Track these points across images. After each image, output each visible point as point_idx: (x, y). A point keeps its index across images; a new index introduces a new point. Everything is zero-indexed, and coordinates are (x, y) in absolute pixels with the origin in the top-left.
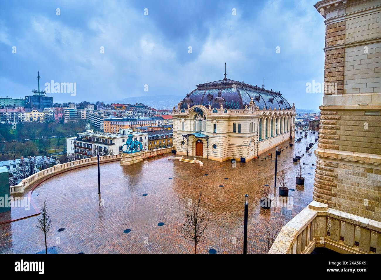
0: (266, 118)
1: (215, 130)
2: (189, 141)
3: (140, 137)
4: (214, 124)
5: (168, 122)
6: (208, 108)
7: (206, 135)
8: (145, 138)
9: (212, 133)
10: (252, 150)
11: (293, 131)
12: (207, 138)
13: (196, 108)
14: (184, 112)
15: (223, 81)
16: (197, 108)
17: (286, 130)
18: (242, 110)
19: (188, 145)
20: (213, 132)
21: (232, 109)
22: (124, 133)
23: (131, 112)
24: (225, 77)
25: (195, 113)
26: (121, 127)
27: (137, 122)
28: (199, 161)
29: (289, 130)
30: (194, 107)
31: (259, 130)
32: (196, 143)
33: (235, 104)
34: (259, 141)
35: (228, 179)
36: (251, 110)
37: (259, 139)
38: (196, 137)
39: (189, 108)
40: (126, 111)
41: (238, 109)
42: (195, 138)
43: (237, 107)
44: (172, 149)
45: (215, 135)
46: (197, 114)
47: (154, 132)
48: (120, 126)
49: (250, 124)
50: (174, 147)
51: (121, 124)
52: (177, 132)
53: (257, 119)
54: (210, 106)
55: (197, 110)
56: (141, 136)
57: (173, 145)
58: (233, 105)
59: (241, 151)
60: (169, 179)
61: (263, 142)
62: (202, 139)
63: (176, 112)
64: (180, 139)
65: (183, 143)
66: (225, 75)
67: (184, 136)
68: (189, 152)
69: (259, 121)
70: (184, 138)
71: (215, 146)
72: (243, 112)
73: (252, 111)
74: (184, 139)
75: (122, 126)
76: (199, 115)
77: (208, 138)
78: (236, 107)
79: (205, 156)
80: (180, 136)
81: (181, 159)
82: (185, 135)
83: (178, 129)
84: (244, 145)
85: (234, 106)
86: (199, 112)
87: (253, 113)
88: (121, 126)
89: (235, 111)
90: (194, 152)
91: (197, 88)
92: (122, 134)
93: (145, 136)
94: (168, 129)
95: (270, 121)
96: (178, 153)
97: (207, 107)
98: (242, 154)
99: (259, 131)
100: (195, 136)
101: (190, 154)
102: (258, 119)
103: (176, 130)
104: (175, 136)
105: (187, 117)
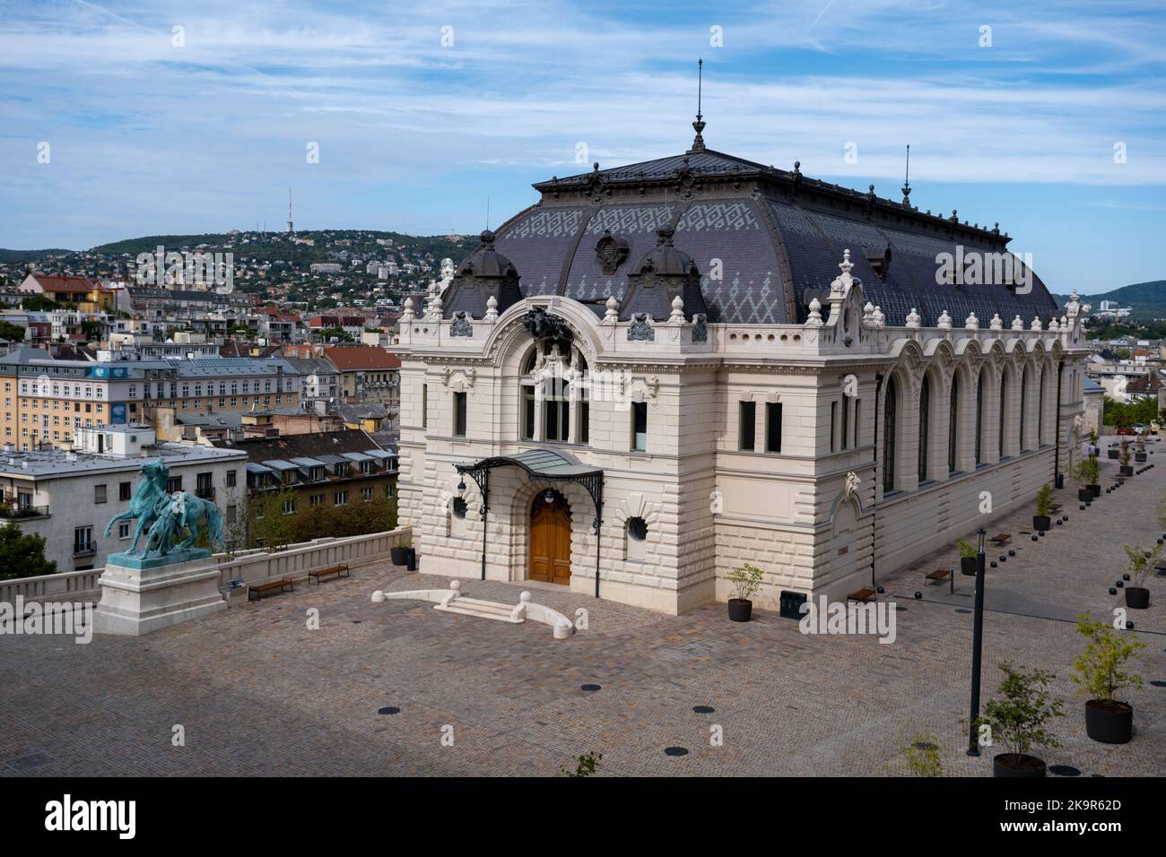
0: (921, 375)
1: (639, 435)
2: (492, 500)
3: (200, 476)
4: (633, 403)
5: (360, 387)
6: (601, 315)
7: (590, 466)
8: (231, 479)
9: (622, 454)
10: (844, 551)
11: (1072, 444)
12: (595, 481)
13: (532, 314)
14: (467, 332)
15: (686, 161)
16: (539, 310)
17: (1031, 442)
18: (792, 329)
19: (484, 520)
20: (627, 448)
21: (737, 321)
22: (101, 450)
23: (144, 326)
24: (699, 140)
25: (531, 342)
26: (83, 414)
27: (180, 386)
28: (548, 611)
29: (1049, 438)
30: (523, 306)
31: (881, 436)
32: (533, 509)
33: (750, 291)
34: (880, 498)
35: (710, 710)
36: (841, 329)
37: (880, 487)
38: (534, 476)
39: (491, 313)
40: (111, 319)
41: (768, 321)
42: (525, 478)
43: (762, 312)
44: (397, 543)
45: (638, 466)
46: (538, 346)
47: (282, 445)
48: (77, 409)
49: (834, 404)
50: (408, 533)
51: (83, 396)
52: (422, 446)
53: (873, 377)
54: (612, 301)
55: (543, 322)
56: (204, 470)
57: (400, 521)
58: (739, 299)
59: (784, 558)
60: (382, 711)
61: (905, 506)
62: (567, 490)
63: (417, 330)
64: (439, 483)
65: (459, 506)
66: (699, 127)
67: (462, 470)
68: (489, 557)
69: (884, 389)
70: (468, 478)
71: (637, 527)
72: (797, 337)
73: (845, 335)
74: (462, 486)
75: (88, 410)
76: (547, 352)
77: (601, 484)
78: (755, 313)
79: (580, 583)
80: (441, 466)
81: (442, 599)
82: (471, 462)
83: (429, 432)
84: (797, 524)
85: (748, 302)
86: (549, 334)
87: (848, 343)
88: (83, 407)
89: (752, 333)
90: (522, 560)
91: (537, 197)
92: (90, 457)
93: (232, 467)
94: (362, 428)
95: (941, 391)
96: (426, 566)
97: (597, 305)
98: (789, 569)
99: (881, 445)
100: (529, 471)
101: (498, 573)
102: (880, 378)
103: (419, 437)
104: (412, 467)
105: (485, 362)
